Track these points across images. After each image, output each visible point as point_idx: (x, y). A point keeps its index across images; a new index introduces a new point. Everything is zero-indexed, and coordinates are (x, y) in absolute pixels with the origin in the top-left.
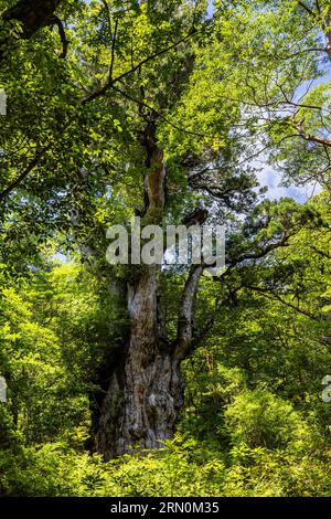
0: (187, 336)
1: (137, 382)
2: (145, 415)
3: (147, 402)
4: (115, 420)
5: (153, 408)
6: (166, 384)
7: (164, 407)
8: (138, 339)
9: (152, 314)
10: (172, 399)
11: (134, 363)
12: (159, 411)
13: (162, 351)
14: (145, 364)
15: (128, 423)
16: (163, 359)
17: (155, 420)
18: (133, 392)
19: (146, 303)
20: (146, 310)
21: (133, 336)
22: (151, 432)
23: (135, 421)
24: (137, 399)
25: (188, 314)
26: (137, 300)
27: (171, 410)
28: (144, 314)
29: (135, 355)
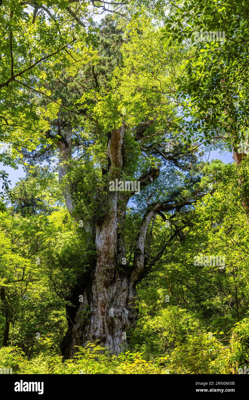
0: (140, 264)
1: (100, 299)
2: (106, 324)
3: (108, 315)
4: (83, 328)
5: (112, 319)
6: (124, 300)
7: (120, 318)
8: (101, 266)
9: (113, 247)
10: (127, 312)
11: (98, 284)
12: (116, 321)
13: (121, 275)
14: (107, 285)
15: (92, 331)
16: (122, 281)
17: (113, 328)
18: (97, 307)
19: (108, 239)
20: (108, 244)
21: (98, 264)
22: (109, 337)
23: (97, 328)
24: (99, 312)
25: (142, 247)
26: (101, 236)
27: (126, 321)
28: (106, 247)
29: (99, 278)
